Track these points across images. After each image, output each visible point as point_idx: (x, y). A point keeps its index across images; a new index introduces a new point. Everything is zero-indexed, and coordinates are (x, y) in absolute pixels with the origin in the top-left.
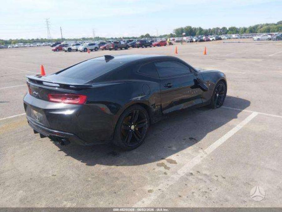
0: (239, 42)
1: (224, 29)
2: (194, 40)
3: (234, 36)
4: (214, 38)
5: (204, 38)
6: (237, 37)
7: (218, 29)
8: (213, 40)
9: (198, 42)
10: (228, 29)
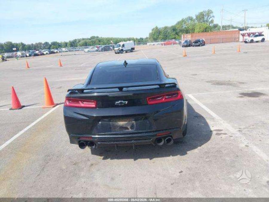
0: (75, 54)
1: (46, 43)
2: (28, 55)
3: (64, 49)
4: (47, 52)
5: (37, 52)
6: (67, 50)
7: (40, 44)
8: (47, 53)
9: (33, 56)
10: (50, 44)
